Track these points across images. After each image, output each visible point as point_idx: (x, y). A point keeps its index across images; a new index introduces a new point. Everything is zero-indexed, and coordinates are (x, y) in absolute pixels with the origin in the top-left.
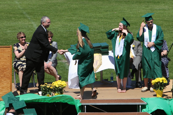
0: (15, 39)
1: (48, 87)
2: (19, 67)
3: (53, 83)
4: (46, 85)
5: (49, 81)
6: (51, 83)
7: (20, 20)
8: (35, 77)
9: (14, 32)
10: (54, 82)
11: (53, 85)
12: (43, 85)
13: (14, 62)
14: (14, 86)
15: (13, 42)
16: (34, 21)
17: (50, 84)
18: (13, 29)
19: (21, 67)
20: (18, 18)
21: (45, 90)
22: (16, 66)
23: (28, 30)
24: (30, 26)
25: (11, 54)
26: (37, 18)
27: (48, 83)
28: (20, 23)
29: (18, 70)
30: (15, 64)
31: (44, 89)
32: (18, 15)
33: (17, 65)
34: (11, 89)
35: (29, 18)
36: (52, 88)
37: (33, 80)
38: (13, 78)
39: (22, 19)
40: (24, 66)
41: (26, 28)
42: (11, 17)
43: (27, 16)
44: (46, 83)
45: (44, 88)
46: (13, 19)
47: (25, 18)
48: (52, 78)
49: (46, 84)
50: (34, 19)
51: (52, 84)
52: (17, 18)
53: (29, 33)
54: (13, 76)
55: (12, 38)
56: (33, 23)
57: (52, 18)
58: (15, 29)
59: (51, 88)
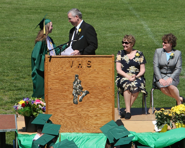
0: (118, 45)
1: (165, 113)
2: (124, 85)
3: (172, 109)
4: (162, 111)
5: (166, 106)
6: (170, 108)
7: (124, 19)
8: (146, 100)
9: (117, 36)
10: (173, 108)
11: (172, 111)
12: (159, 112)
13: (117, 77)
14: (117, 112)
15: (116, 49)
16: (144, 20)
17: (168, 110)
18: (115, 32)
19: (127, 84)
20: (122, 16)
21: (161, 119)
22: (121, 83)
23: (136, 33)
24: (138, 27)
25: (113, 67)
26: (149, 15)
27: (165, 108)
28: (125, 23)
29: (123, 89)
30: (119, 81)
31: (159, 117)
32: (121, 12)
33: (122, 81)
34: (113, 116)
35: (137, 16)
36: (172, 115)
37: (144, 104)
38: (116, 101)
39: (127, 17)
40: (131, 83)
41: (133, 30)
42: (112, 14)
43: (134, 12)
44: (163, 108)
45: (160, 116)
46: (115, 16)
47: (131, 15)
48: (170, 101)
49: (163, 109)
50: (145, 17)
51: (171, 110)
52: (120, 15)
53: (137, 37)
54: (115, 97)
55: (114, 44)
56: (143, 23)
57: (171, 15)
58: (117, 32)
59: (170, 115)
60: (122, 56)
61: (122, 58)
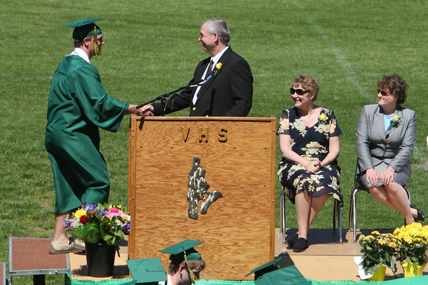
0: (284, 96)
1: (381, 242)
2: (296, 181)
3: (395, 232)
4: (375, 235)
5: (383, 225)
6: (391, 231)
7: (296, 42)
8: (341, 213)
9: (280, 78)
10: (398, 230)
11: (396, 237)
12: (368, 238)
13: (281, 165)
14: (280, 237)
15: (278, 106)
16: (338, 45)
17: (387, 235)
18: (277, 69)
19: (301, 179)
20: (291, 36)
21: (373, 253)
22: (289, 177)
23: (320, 72)
24: (326, 60)
25: (272, 143)
26: (349, 34)
27: (382, 231)
28: (297, 51)
29: (293, 191)
30: (285, 172)
31: (369, 248)
32: (289, 28)
33: (290, 174)
34: (272, 244)
35: (324, 37)
36: (395, 245)
37: (337, 222)
38: (277, 215)
39: (303, 37)
40: (310, 177)
41: (314, 66)
42: (272, 32)
43: (318, 29)
44: (375, 230)
45: (371, 246)
46: (277, 37)
47: (311, 35)
48: (392, 215)
49: (377, 233)
50: (339, 40)
51: (392, 233)
52: (287, 35)
53: (324, 80)
54: (277, 206)
55: (275, 94)
56: (335, 50)
57: (394, 35)
58: (282, 69)
59: (391, 245)
60: (292, 121)
61: (291, 124)
